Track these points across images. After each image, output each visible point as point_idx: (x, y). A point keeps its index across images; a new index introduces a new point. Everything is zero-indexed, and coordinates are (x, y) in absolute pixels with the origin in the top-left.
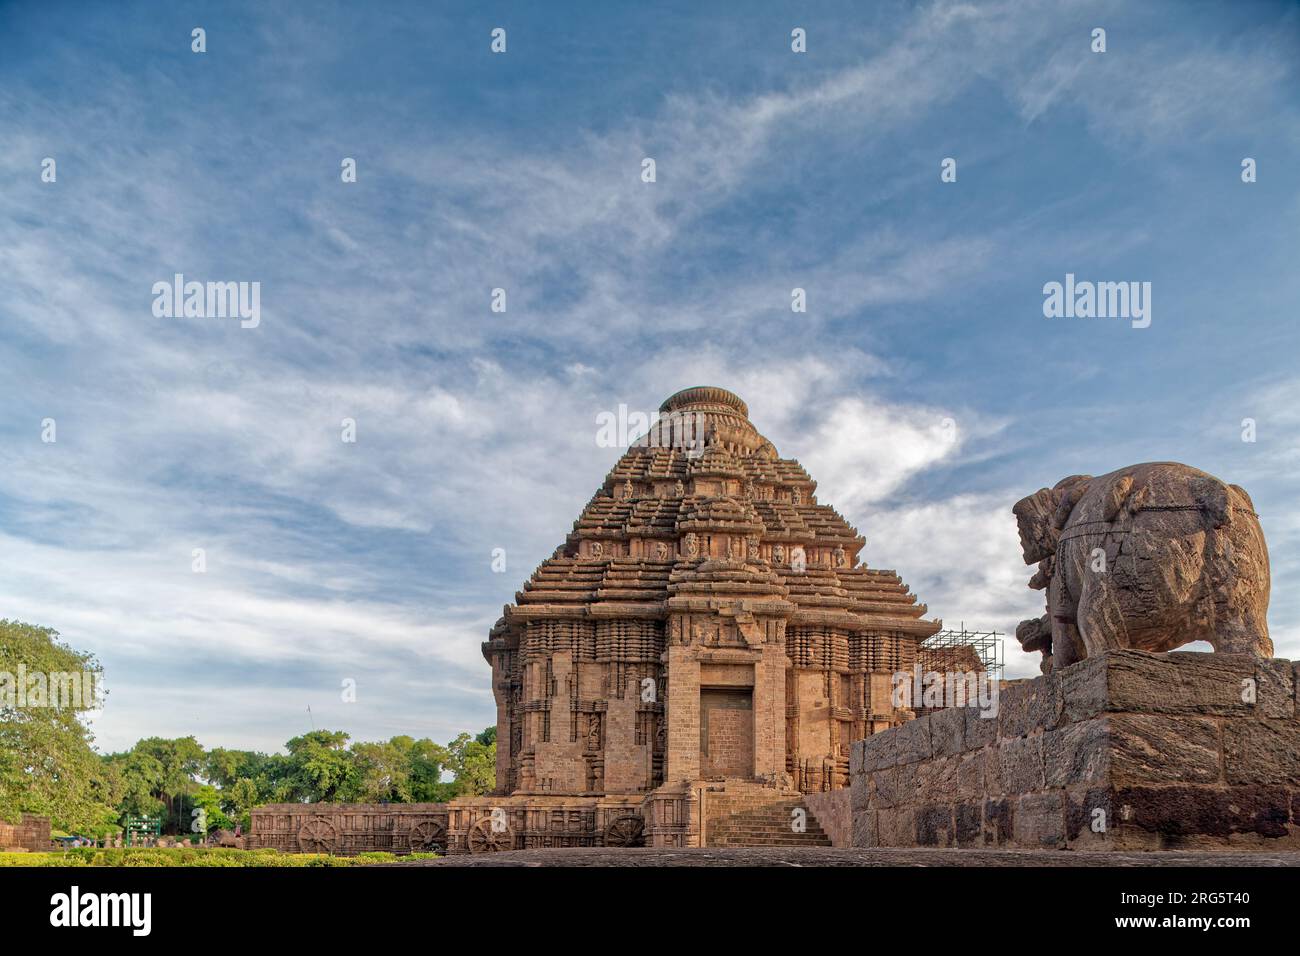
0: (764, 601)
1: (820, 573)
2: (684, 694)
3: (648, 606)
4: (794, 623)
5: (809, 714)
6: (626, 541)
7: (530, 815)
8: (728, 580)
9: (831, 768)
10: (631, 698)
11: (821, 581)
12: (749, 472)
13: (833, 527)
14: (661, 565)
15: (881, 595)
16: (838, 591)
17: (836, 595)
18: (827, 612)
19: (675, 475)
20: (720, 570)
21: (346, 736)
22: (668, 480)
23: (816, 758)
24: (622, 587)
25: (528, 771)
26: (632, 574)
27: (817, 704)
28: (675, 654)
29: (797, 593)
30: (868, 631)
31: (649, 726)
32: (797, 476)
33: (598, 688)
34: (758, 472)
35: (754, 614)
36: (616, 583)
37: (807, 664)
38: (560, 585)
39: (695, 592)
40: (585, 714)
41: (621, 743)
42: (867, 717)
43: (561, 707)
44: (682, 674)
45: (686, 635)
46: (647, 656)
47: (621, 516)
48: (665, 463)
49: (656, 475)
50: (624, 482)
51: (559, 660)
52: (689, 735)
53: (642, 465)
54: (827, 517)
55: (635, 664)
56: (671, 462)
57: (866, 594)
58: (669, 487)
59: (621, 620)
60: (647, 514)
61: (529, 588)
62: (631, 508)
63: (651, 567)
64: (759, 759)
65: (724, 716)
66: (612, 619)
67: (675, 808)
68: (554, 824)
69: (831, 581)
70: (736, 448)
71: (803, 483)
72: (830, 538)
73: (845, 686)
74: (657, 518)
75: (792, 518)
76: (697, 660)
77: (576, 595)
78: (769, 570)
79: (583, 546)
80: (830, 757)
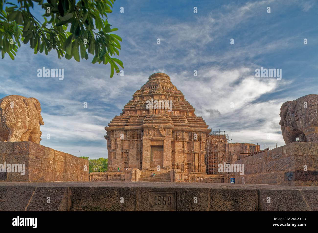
0: (165, 125)
1: (182, 118)
2: (146, 147)
3: (139, 127)
4: (174, 130)
5: (179, 152)
6: (136, 111)
7: (108, 176)
8: (157, 120)
9: (183, 165)
10: (135, 149)
11: (182, 120)
12: (167, 93)
13: (187, 106)
14: (143, 116)
15: (197, 123)
16: (186, 122)
17: (186, 123)
18: (183, 127)
19: (149, 95)
20: (156, 117)
21: (88, 158)
22: (147, 96)
23: (180, 163)
24: (133, 122)
25: (111, 166)
26: (136, 119)
27: (181, 149)
28: (144, 138)
29: (175, 123)
30: (193, 131)
31: (140, 155)
32: (179, 94)
33: (128, 146)
34: (170, 93)
35: (163, 128)
36: (131, 121)
37: (178, 140)
38: (118, 122)
39: (149, 123)
40: (124, 152)
41: (133, 159)
42: (193, 152)
43: (118, 151)
44: (146, 143)
45: (147, 133)
46: (139, 139)
47: (135, 105)
48: (147, 92)
49: (144, 95)
50: (137, 96)
51: (118, 140)
52: (147, 157)
53: (141, 92)
54: (186, 104)
55: (136, 140)
56: (148, 91)
57: (193, 123)
58: (148, 97)
59: (132, 130)
60: (141, 104)
61: (111, 123)
62: (138, 103)
63: (141, 117)
64: (164, 163)
65: (157, 153)
66: (130, 130)
67: (130, 174)
68: (114, 179)
69: (185, 119)
70: (165, 88)
71: (181, 96)
72: (186, 109)
73: (188, 145)
74: (143, 105)
75: (177, 104)
76: (150, 139)
77: (122, 124)
78: (169, 117)
79: (126, 112)
80: (183, 162)
